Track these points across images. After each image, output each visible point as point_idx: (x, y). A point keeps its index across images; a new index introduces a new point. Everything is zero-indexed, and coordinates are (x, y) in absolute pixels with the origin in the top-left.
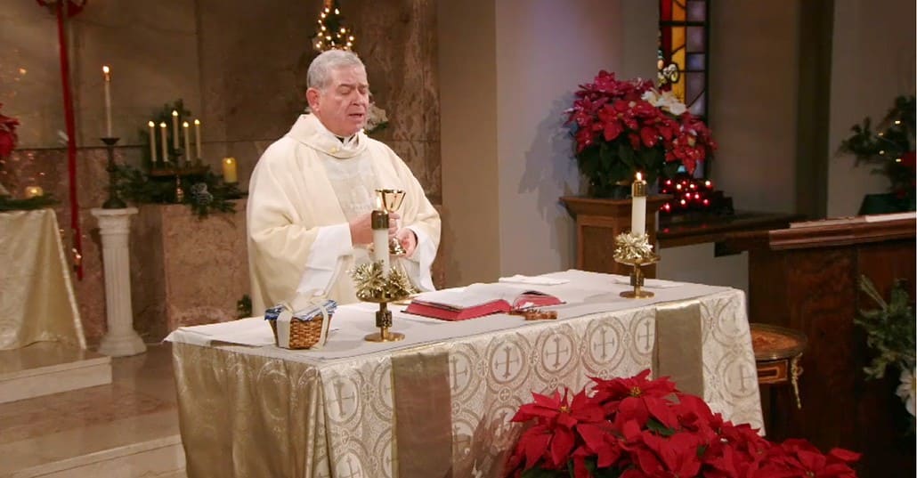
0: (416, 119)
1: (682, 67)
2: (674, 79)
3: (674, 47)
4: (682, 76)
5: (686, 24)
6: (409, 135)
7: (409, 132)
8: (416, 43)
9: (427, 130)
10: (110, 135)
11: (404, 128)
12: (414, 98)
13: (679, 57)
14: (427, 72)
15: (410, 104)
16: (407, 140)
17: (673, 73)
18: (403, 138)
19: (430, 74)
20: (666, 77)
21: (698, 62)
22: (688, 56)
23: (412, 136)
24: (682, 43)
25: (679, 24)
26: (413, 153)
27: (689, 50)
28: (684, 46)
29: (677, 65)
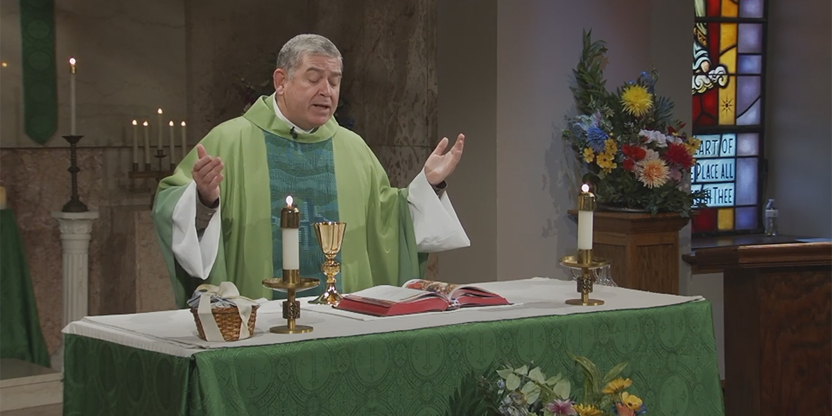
0: (419, 122)
1: (732, 70)
2: (722, 83)
3: (723, 47)
4: (732, 79)
5: (739, 20)
6: (410, 140)
7: (411, 136)
8: (421, 39)
9: (430, 135)
10: (73, 133)
11: (405, 132)
12: (416, 100)
13: (729, 59)
14: (431, 70)
15: (413, 105)
16: (409, 145)
17: (721, 76)
18: (405, 143)
19: (433, 72)
20: (712, 81)
21: (752, 64)
22: (739, 56)
23: (414, 141)
24: (734, 42)
25: (729, 21)
26: (414, 159)
27: (740, 51)
28: (736, 46)
29: (726, 68)
